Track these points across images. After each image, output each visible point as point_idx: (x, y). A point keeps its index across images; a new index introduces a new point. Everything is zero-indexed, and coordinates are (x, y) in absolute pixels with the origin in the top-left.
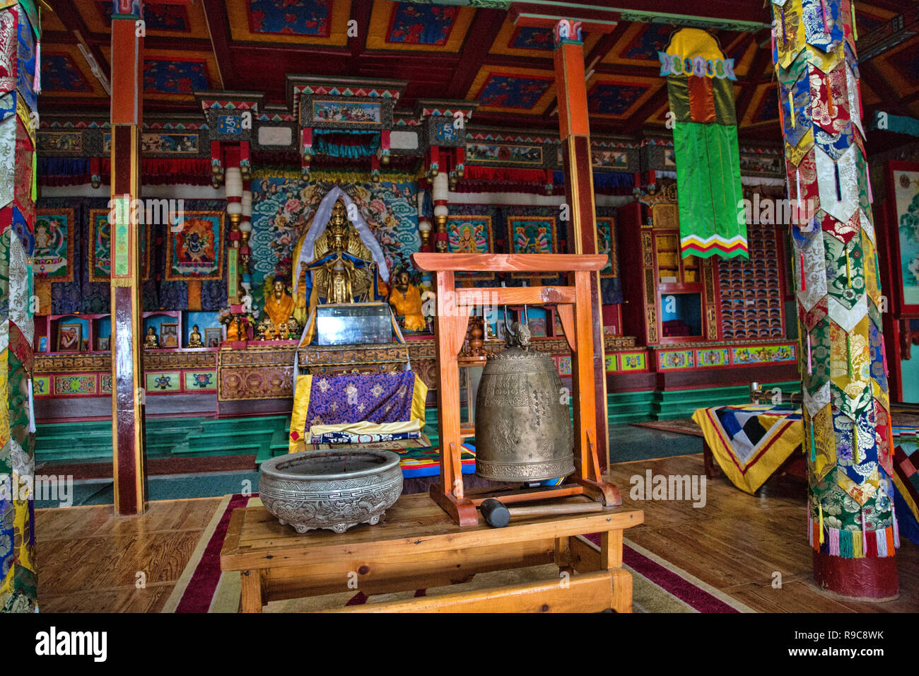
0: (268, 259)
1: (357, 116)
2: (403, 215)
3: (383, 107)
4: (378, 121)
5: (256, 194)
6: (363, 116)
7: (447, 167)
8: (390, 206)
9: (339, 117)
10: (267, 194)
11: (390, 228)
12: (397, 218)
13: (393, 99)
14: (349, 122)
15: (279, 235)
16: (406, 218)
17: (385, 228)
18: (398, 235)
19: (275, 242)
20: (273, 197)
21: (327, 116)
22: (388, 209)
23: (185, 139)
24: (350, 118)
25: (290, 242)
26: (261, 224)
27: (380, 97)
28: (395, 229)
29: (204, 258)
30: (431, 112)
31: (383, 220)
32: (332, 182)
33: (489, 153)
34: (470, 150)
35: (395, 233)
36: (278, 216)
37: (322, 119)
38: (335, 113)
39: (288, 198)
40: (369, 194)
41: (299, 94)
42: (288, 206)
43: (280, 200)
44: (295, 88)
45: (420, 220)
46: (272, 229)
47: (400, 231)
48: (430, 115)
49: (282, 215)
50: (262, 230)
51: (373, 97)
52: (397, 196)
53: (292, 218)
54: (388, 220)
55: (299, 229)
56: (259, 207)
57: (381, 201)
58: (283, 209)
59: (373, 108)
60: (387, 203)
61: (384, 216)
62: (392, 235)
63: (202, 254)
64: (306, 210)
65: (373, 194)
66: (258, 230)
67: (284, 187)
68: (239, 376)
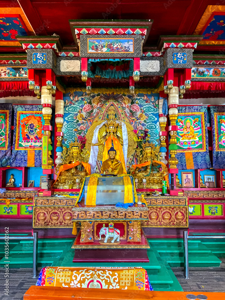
0: (73, 138)
1: (117, 48)
2: (150, 113)
3: (135, 41)
4: (132, 50)
5: (67, 101)
6: (122, 48)
7: (178, 83)
8: (142, 108)
9: (105, 50)
10: (73, 102)
11: (142, 121)
12: (146, 114)
13: (143, 35)
14: (112, 52)
15: (79, 125)
16: (151, 115)
17: (139, 121)
18: (147, 125)
19: (77, 129)
20: (76, 103)
21: (97, 49)
22: (141, 109)
23: (21, 69)
24: (113, 50)
25: (85, 129)
26: (69, 119)
27: (133, 34)
28: (145, 121)
29: (36, 138)
30: (169, 45)
31: (138, 116)
32: (109, 94)
33: (206, 73)
34: (193, 71)
35: (145, 123)
36: (79, 114)
37: (93, 51)
38: (102, 47)
39: (85, 104)
40: (131, 101)
41: (79, 34)
42: (85, 108)
43: (80, 105)
44: (76, 30)
45: (160, 116)
46: (75, 121)
47: (148, 123)
48: (169, 47)
49: (81, 113)
50: (70, 122)
51: (129, 34)
52: (147, 102)
53: (86, 115)
54: (141, 116)
55: (90, 121)
56: (69, 109)
57: (137, 105)
58: (81, 110)
59: (128, 43)
60: (141, 106)
61: (139, 113)
62: (143, 125)
63: (35, 135)
64: (94, 111)
65: (132, 101)
66: (68, 122)
67: (83, 97)
68: (46, 213)
